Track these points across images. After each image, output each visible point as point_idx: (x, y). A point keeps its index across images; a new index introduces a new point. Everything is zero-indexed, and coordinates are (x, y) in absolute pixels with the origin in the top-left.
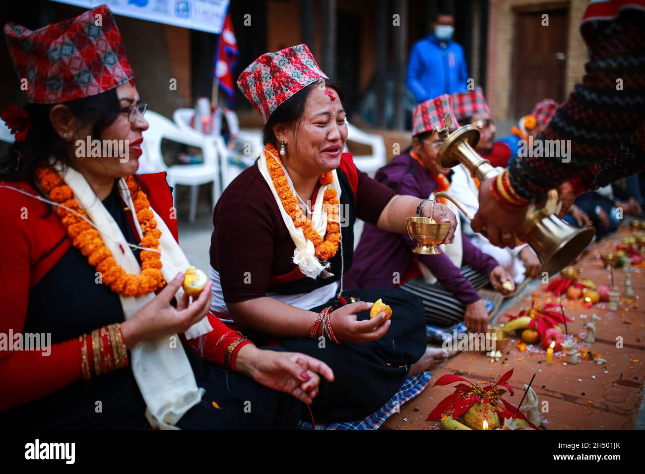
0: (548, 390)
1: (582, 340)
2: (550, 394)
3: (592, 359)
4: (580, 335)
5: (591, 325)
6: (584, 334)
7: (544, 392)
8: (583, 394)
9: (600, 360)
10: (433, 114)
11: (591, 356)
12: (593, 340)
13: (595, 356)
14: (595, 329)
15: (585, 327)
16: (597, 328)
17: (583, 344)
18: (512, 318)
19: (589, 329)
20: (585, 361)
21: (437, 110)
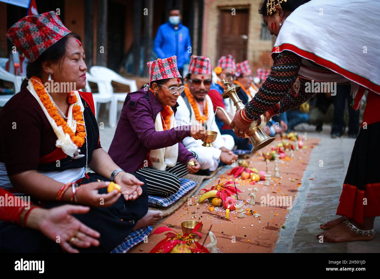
0: (224, 235)
1: (248, 203)
2: (226, 236)
3: (253, 215)
4: (247, 200)
5: (252, 194)
6: (249, 200)
7: (222, 236)
8: (245, 236)
9: (257, 215)
10: (167, 68)
11: (252, 213)
12: (254, 203)
13: (254, 212)
14: (255, 196)
15: (250, 195)
16: (256, 196)
17: (248, 206)
18: (207, 191)
19: (252, 197)
20: (249, 216)
21: (170, 65)
